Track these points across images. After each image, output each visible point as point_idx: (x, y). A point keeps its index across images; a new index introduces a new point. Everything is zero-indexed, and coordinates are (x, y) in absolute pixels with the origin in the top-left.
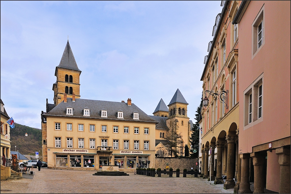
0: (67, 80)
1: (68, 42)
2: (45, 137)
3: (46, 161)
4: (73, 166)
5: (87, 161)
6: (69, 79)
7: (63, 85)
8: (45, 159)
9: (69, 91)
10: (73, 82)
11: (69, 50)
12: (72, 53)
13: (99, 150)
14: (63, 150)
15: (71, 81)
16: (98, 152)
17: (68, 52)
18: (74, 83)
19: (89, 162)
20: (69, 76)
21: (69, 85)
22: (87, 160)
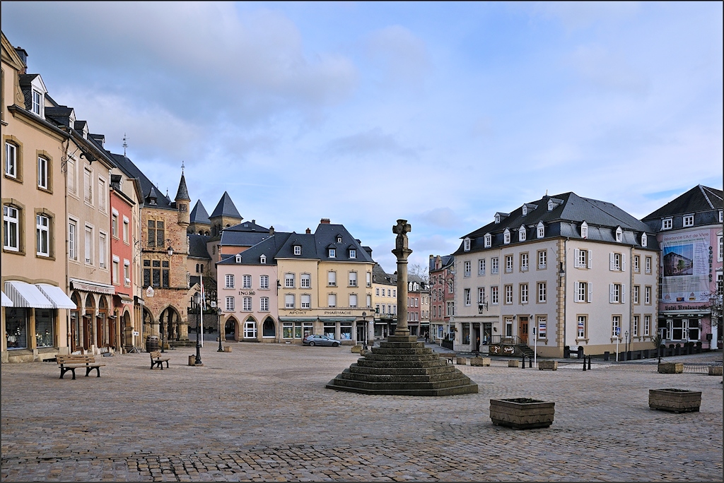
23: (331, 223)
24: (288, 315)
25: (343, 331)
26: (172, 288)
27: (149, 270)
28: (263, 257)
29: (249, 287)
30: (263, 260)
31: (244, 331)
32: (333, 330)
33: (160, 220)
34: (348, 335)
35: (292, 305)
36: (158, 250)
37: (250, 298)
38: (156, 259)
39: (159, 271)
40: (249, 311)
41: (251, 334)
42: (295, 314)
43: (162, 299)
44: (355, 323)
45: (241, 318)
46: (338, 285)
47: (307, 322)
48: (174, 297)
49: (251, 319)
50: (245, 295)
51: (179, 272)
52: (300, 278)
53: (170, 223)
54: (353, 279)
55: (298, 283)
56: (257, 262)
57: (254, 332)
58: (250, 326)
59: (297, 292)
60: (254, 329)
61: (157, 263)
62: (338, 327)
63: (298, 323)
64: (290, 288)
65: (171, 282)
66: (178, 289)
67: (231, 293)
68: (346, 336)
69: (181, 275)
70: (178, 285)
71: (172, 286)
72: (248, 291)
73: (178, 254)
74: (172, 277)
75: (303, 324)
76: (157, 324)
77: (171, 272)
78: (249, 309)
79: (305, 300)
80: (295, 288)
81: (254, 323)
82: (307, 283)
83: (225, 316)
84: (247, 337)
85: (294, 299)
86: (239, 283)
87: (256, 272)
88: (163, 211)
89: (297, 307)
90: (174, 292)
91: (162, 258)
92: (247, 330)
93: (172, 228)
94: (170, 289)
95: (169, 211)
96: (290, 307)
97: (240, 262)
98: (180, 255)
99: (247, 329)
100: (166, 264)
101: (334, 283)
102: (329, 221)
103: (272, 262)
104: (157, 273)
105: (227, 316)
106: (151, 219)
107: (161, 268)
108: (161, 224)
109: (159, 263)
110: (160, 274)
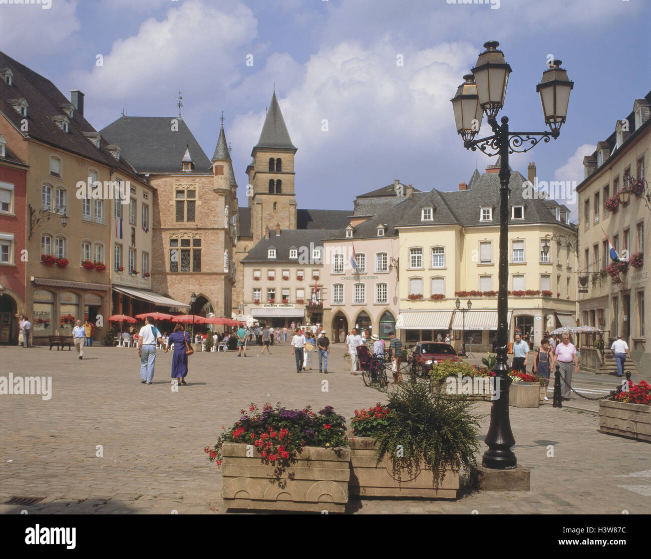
0: (271, 170)
1: (274, 94)
6: (275, 166)
7: (265, 177)
9: (275, 188)
10: (283, 170)
11: (275, 110)
14: (263, 305)
15: (279, 169)
17: (275, 115)
18: (285, 171)
20: (275, 159)
21: (276, 177)
26: (204, 273)
27: (177, 251)
28: (380, 227)
33: (191, 189)
36: (187, 227)
38: (186, 237)
39: (189, 251)
40: (362, 303)
45: (351, 314)
51: (213, 251)
53: (203, 190)
55: (427, 261)
59: (426, 275)
61: (186, 242)
64: (417, 270)
65: (203, 266)
66: (212, 273)
67: (338, 280)
69: (217, 255)
70: (213, 269)
71: (204, 270)
73: (211, 228)
74: (204, 259)
77: (202, 252)
78: (363, 301)
80: (423, 269)
82: (441, 260)
83: (331, 311)
85: (422, 285)
89: (426, 296)
90: (207, 278)
91: (191, 236)
93: (206, 197)
94: (200, 274)
98: (215, 230)
100: (197, 242)
103: (392, 233)
104: (186, 254)
105: (334, 310)
106: (180, 188)
107: (192, 247)
108: (192, 193)
109: (190, 242)
110: (189, 255)
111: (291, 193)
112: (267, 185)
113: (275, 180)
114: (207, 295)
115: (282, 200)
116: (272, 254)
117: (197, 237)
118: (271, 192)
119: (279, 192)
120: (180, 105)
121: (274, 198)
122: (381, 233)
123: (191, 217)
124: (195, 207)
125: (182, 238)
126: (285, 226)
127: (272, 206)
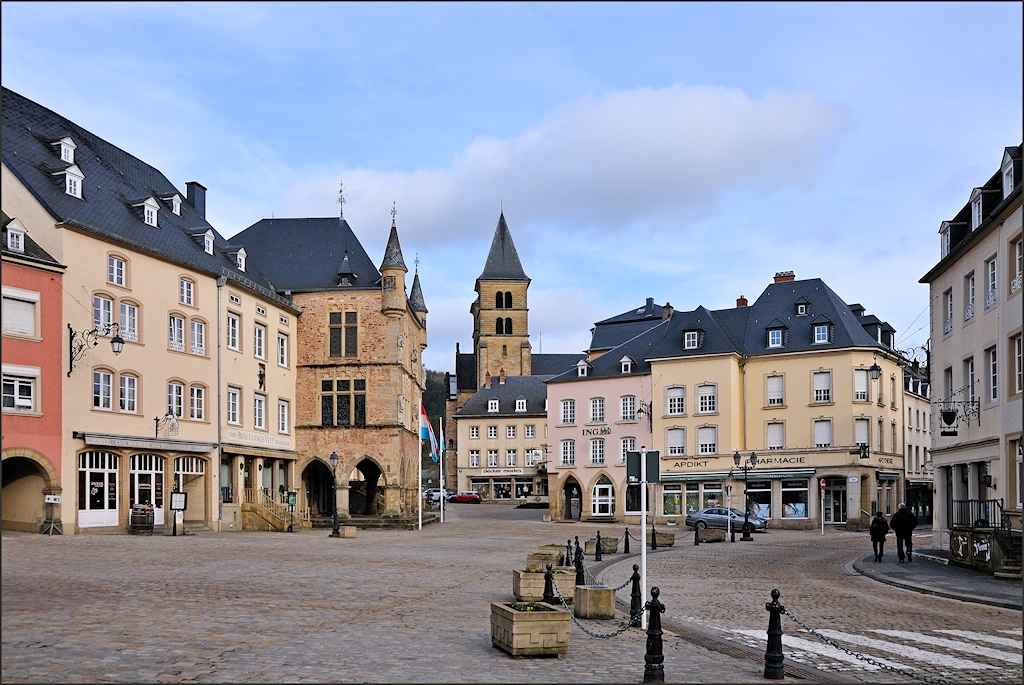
0: (499, 305)
1: (502, 215)
2: (453, 431)
3: (453, 488)
4: (498, 497)
5: (522, 489)
6: (504, 300)
7: (491, 315)
8: (452, 484)
9: (504, 327)
10: (514, 306)
11: (504, 233)
12: (510, 239)
13: (540, 468)
14: (483, 470)
15: (509, 305)
16: (539, 472)
17: (503, 239)
18: (516, 307)
19: (526, 489)
20: (504, 293)
21: (504, 314)
22: (522, 486)
23: (796, 279)
24: (672, 469)
25: (788, 498)
26: (370, 426)
27: (331, 398)
28: (625, 360)
29: (602, 419)
30: (626, 366)
31: (592, 501)
32: (766, 498)
33: (351, 310)
34: (800, 507)
35: (681, 450)
36: (345, 362)
37: (602, 442)
38: (343, 377)
39: (348, 397)
40: (601, 465)
41: (604, 508)
42: (685, 467)
43: (351, 446)
44: (814, 482)
45: (586, 479)
46: (787, 402)
47: (711, 482)
48: (373, 441)
49: (604, 479)
50: (593, 436)
51: (382, 397)
52: (696, 395)
53: (368, 312)
54: (823, 387)
55: (692, 404)
56: (615, 372)
57: (610, 503)
58: (604, 492)
59: (690, 423)
60: (610, 497)
61: (344, 385)
62: (777, 492)
63: (692, 484)
64: (677, 417)
65: (368, 416)
66: (381, 427)
67: (569, 434)
68: (796, 511)
69: (388, 402)
70: (382, 420)
71: (370, 421)
72: (599, 428)
73: (380, 365)
74: (369, 406)
75: (701, 487)
76: (342, 488)
77: (367, 399)
78: (602, 461)
79: (706, 437)
80: (685, 416)
81: (609, 486)
82: (711, 403)
83: (559, 476)
84: (597, 514)
85: (685, 437)
86: (585, 413)
87: (613, 390)
88: (354, 294)
89: (689, 452)
90: (373, 433)
91: (351, 375)
92: (598, 500)
93: (371, 321)
94: (365, 427)
95: (364, 293)
96: (677, 454)
97: (585, 374)
98: (386, 367)
99: (597, 498)
100: (360, 384)
101: (780, 401)
102: (791, 276)
103: (641, 369)
104: (344, 401)
105: (562, 475)
106: (335, 310)
107: (352, 391)
108: (352, 316)
109: (348, 384)
110: (349, 403)
111: (524, 333)
112: (494, 325)
113: (504, 318)
114: (374, 458)
115: (513, 342)
116: (494, 406)
117: (359, 377)
118: (499, 331)
119: (509, 331)
120: (342, 200)
121: (502, 340)
122: (626, 369)
123: (352, 349)
124: (356, 336)
125: (339, 379)
126: (515, 373)
127: (501, 349)
